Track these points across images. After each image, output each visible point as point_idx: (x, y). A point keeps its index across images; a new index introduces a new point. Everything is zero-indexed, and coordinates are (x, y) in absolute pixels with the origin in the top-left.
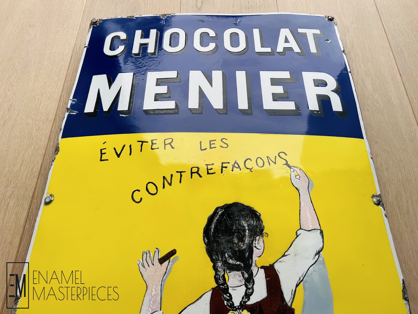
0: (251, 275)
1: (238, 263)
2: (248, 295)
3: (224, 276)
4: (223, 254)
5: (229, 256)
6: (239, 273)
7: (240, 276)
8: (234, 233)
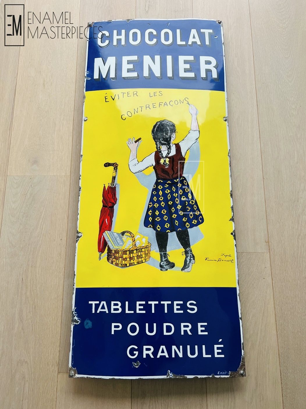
0: (170, 147)
1: (165, 142)
2: (168, 154)
3: (160, 147)
4: (159, 139)
5: (162, 140)
6: (166, 146)
7: (166, 147)
8: (164, 132)
